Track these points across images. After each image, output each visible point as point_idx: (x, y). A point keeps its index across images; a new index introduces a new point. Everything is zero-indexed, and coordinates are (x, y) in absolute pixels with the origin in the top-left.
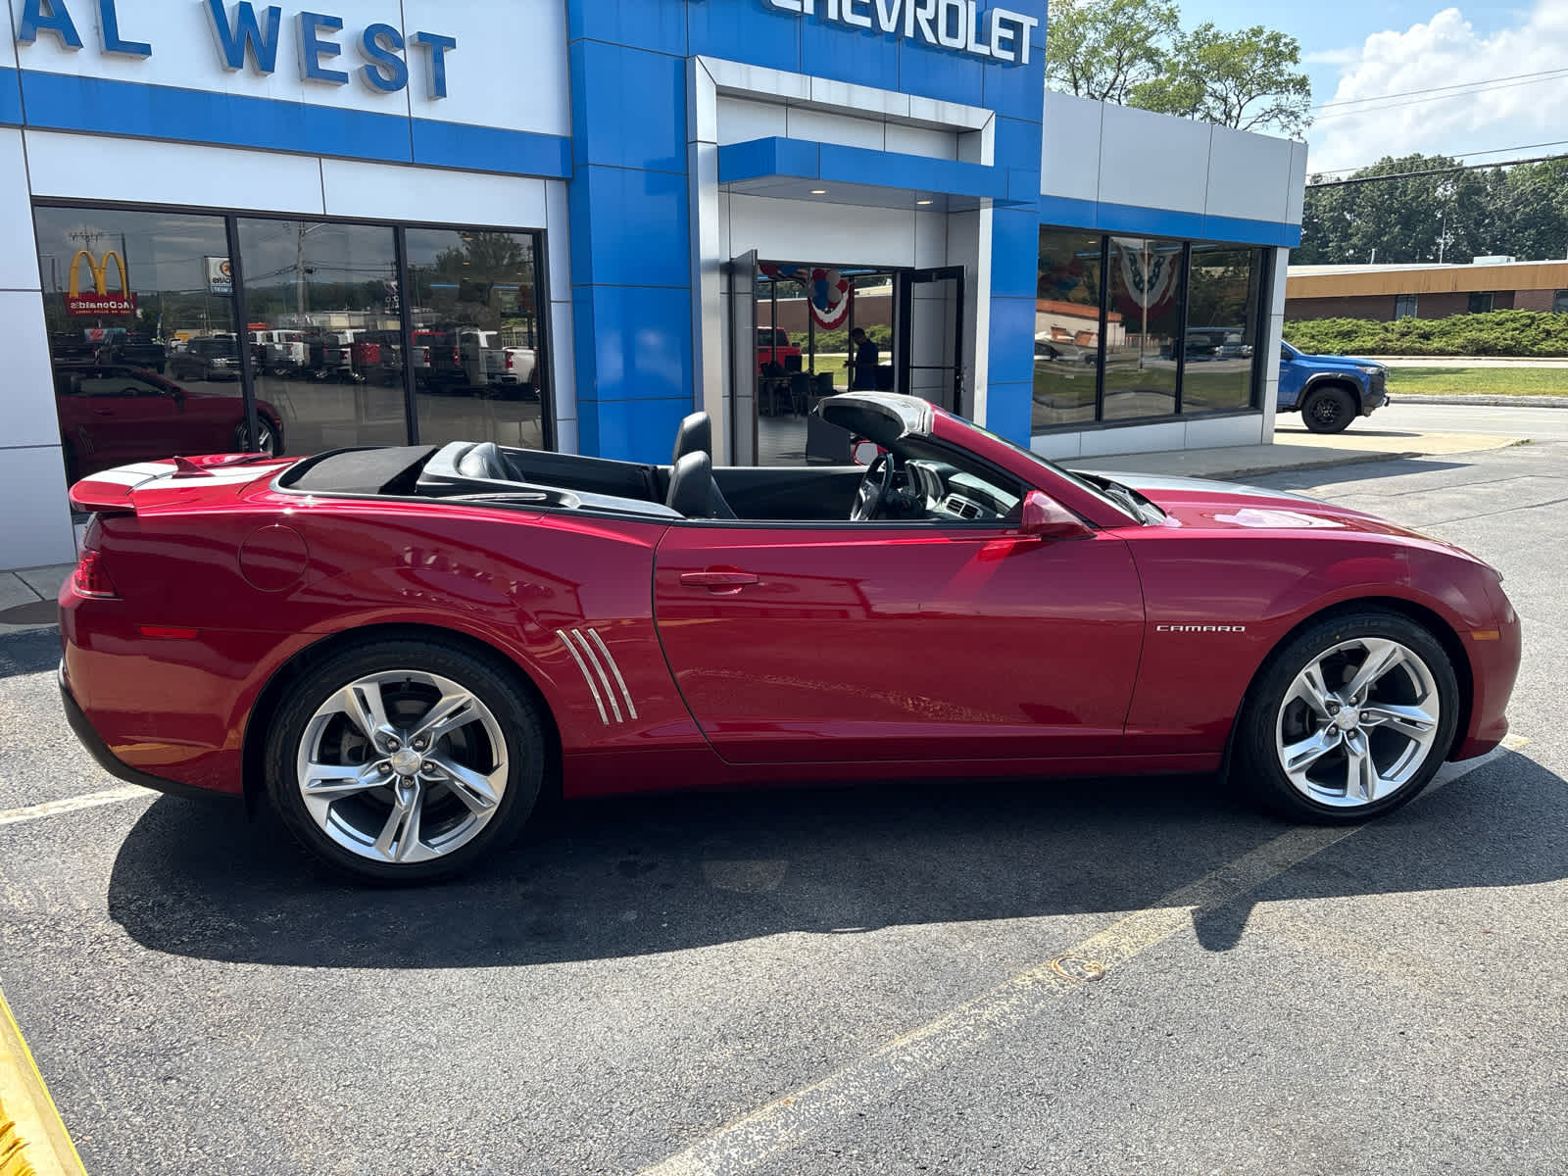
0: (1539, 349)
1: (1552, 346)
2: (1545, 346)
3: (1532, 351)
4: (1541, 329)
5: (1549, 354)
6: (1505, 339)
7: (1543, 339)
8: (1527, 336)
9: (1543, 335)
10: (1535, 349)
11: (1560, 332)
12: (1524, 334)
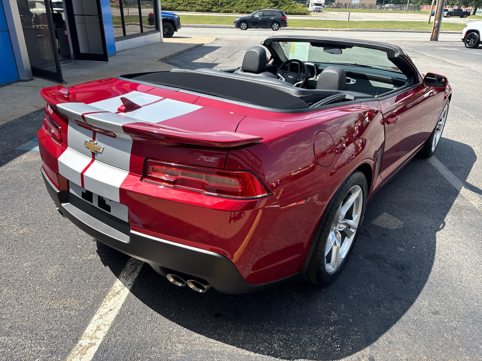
0: (178, 9)
1: (181, 8)
2: (179, 8)
3: (176, 9)
4: (177, 2)
5: (181, 10)
6: (169, 6)
7: (178, 6)
8: (174, 5)
9: (178, 4)
10: (177, 9)
11: (182, 3)
12: (173, 4)
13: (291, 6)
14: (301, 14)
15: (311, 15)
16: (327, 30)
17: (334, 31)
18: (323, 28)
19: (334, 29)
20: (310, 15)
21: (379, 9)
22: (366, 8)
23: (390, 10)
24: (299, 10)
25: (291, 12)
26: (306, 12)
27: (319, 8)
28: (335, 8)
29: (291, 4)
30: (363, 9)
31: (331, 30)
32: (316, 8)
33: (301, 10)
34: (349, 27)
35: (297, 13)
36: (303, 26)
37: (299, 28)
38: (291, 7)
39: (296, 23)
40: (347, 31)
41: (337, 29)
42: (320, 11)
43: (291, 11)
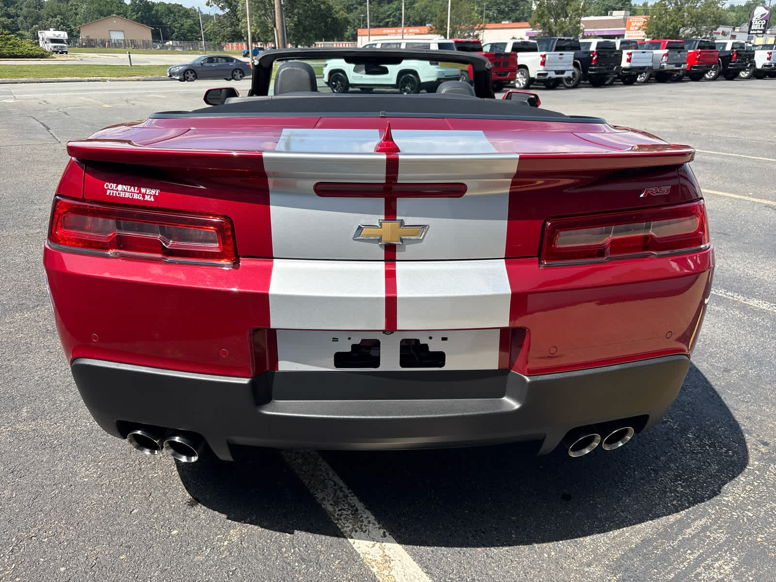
13: (10, 42)
14: (36, 57)
15: (55, 58)
16: (105, 81)
17: (116, 81)
18: (93, 77)
19: (115, 78)
20: (52, 58)
21: (160, 48)
22: (139, 47)
23: (179, 50)
24: (29, 50)
25: (12, 53)
26: (42, 52)
27: (62, 47)
28: (86, 46)
29: (9, 39)
30: (134, 48)
31: (111, 80)
32: (55, 47)
33: (32, 50)
34: (140, 75)
35: (27, 54)
36: (56, 76)
37: (48, 79)
38: (10, 45)
39: (37, 72)
40: (138, 80)
41: (119, 78)
42: (65, 52)
43: (11, 51)
